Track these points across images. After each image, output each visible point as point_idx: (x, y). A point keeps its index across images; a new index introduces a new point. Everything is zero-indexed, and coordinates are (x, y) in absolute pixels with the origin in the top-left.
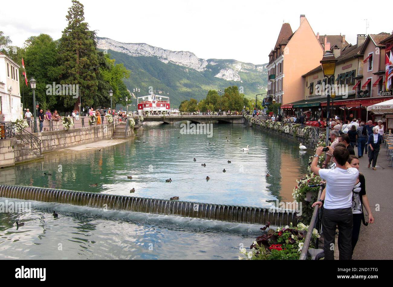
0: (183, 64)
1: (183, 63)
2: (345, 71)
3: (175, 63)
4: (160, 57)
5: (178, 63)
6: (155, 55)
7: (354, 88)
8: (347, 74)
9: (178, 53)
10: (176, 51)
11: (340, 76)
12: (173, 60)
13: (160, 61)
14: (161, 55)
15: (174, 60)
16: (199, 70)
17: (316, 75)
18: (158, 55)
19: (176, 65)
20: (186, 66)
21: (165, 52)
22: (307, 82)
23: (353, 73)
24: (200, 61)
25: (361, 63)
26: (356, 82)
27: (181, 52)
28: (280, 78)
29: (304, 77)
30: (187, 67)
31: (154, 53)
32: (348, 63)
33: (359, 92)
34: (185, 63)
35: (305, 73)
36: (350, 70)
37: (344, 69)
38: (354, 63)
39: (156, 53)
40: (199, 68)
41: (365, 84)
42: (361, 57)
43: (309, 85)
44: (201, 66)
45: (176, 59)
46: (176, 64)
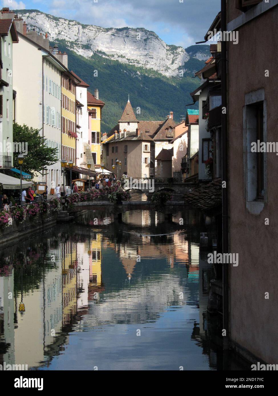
0: (128, 60)
1: (128, 56)
3: (108, 56)
4: (72, 43)
5: (116, 56)
6: (61, 38)
9: (117, 33)
10: (111, 29)
12: (104, 50)
13: (72, 51)
14: (76, 38)
15: (107, 50)
16: (168, 74)
18: (67, 39)
19: (110, 61)
20: (135, 64)
21: (86, 31)
24: (169, 53)
27: (125, 31)
30: (140, 65)
31: (59, 34)
34: (134, 58)
39: (63, 33)
40: (167, 69)
44: (173, 63)
45: (112, 48)
46: (112, 59)
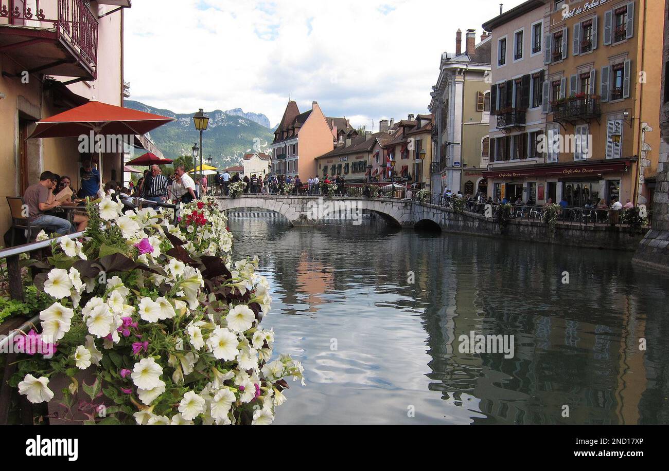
2: (358, 161)
7: (366, 175)
8: (360, 163)
11: (354, 164)
17: (330, 160)
22: (320, 165)
23: (365, 163)
25: (371, 156)
26: (367, 170)
28: (294, 159)
29: (317, 160)
32: (361, 155)
33: (370, 178)
35: (316, 156)
36: (362, 160)
37: (357, 158)
38: (366, 155)
41: (374, 172)
42: (371, 152)
43: (322, 168)
